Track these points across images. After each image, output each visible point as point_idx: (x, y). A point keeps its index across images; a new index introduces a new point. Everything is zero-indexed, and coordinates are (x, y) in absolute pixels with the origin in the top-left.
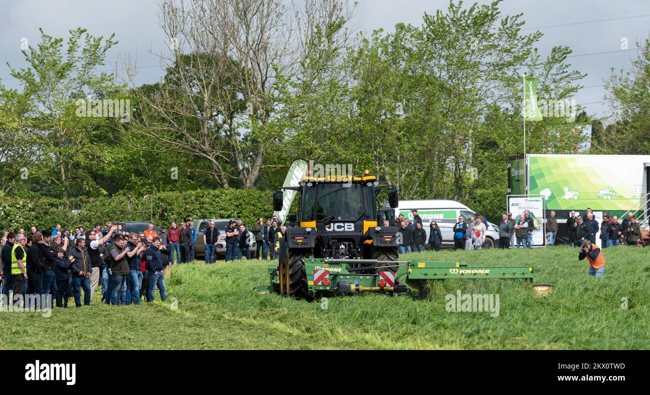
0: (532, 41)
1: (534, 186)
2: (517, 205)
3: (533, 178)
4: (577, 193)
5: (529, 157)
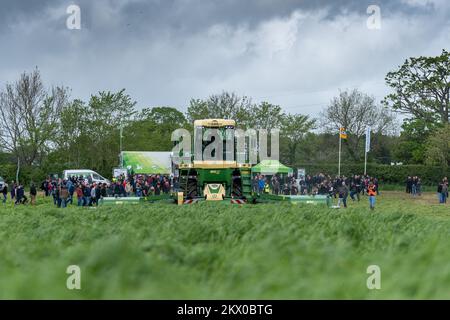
1: (125, 164)
2: (117, 172)
3: (124, 161)
4: (142, 167)
5: (122, 152)
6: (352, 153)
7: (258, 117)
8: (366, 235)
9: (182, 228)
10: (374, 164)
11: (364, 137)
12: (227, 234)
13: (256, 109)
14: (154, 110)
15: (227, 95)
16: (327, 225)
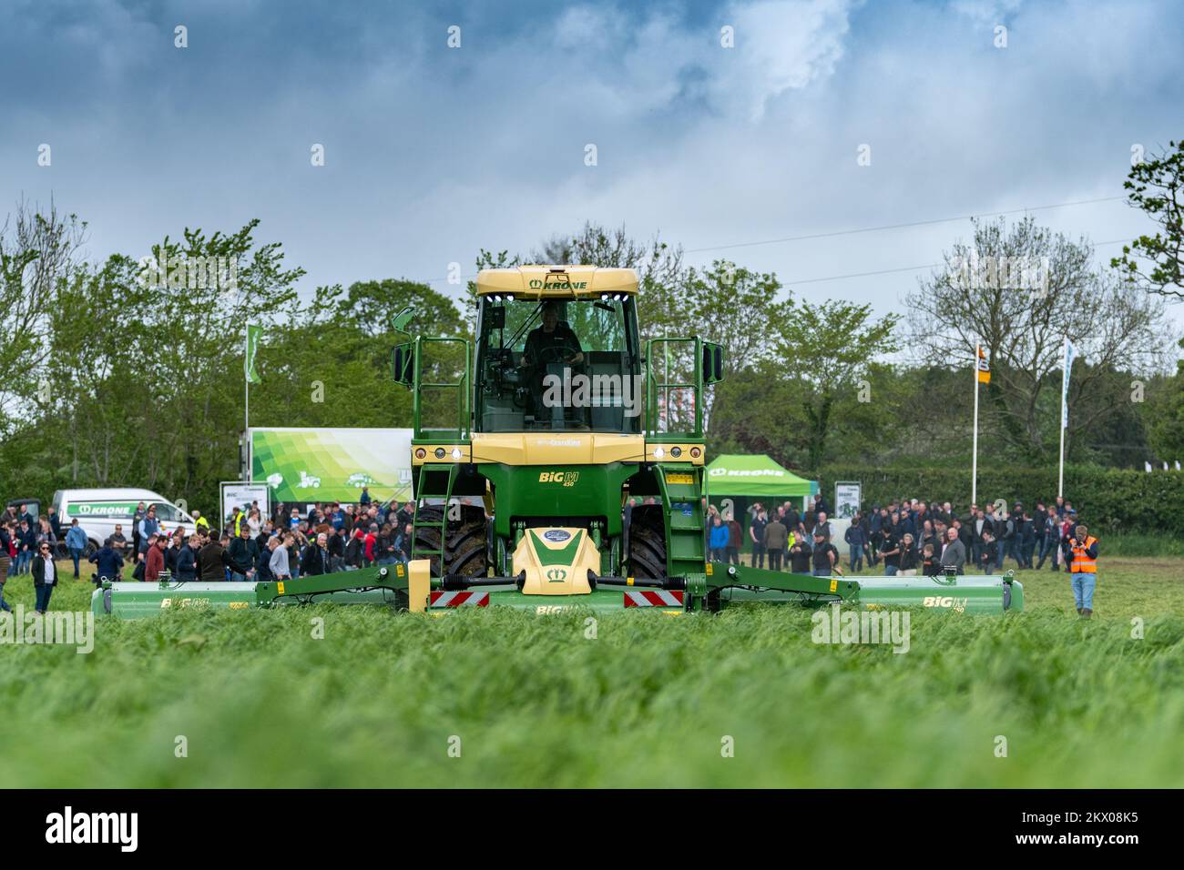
0: (290, 279)
2: (234, 495)
3: (257, 461)
4: (319, 480)
5: (252, 432)
6: (1016, 430)
7: (706, 312)
8: (1065, 694)
9: (454, 673)
10: (1091, 468)
11: (1057, 377)
12: (604, 692)
13: (693, 286)
14: (358, 291)
15: (602, 240)
16: (936, 660)
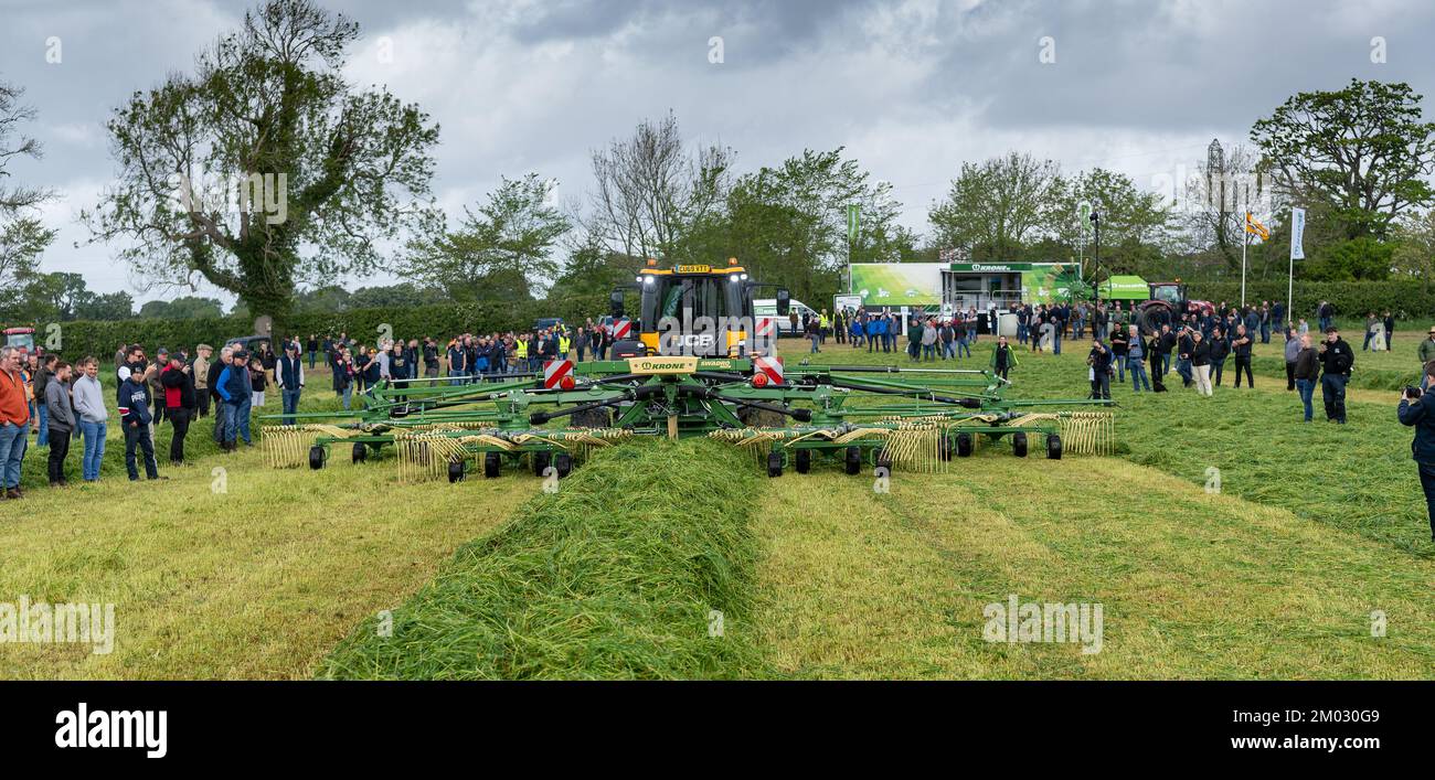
1: (855, 287)
3: (854, 282)
4: (888, 293)
5: (850, 265)
